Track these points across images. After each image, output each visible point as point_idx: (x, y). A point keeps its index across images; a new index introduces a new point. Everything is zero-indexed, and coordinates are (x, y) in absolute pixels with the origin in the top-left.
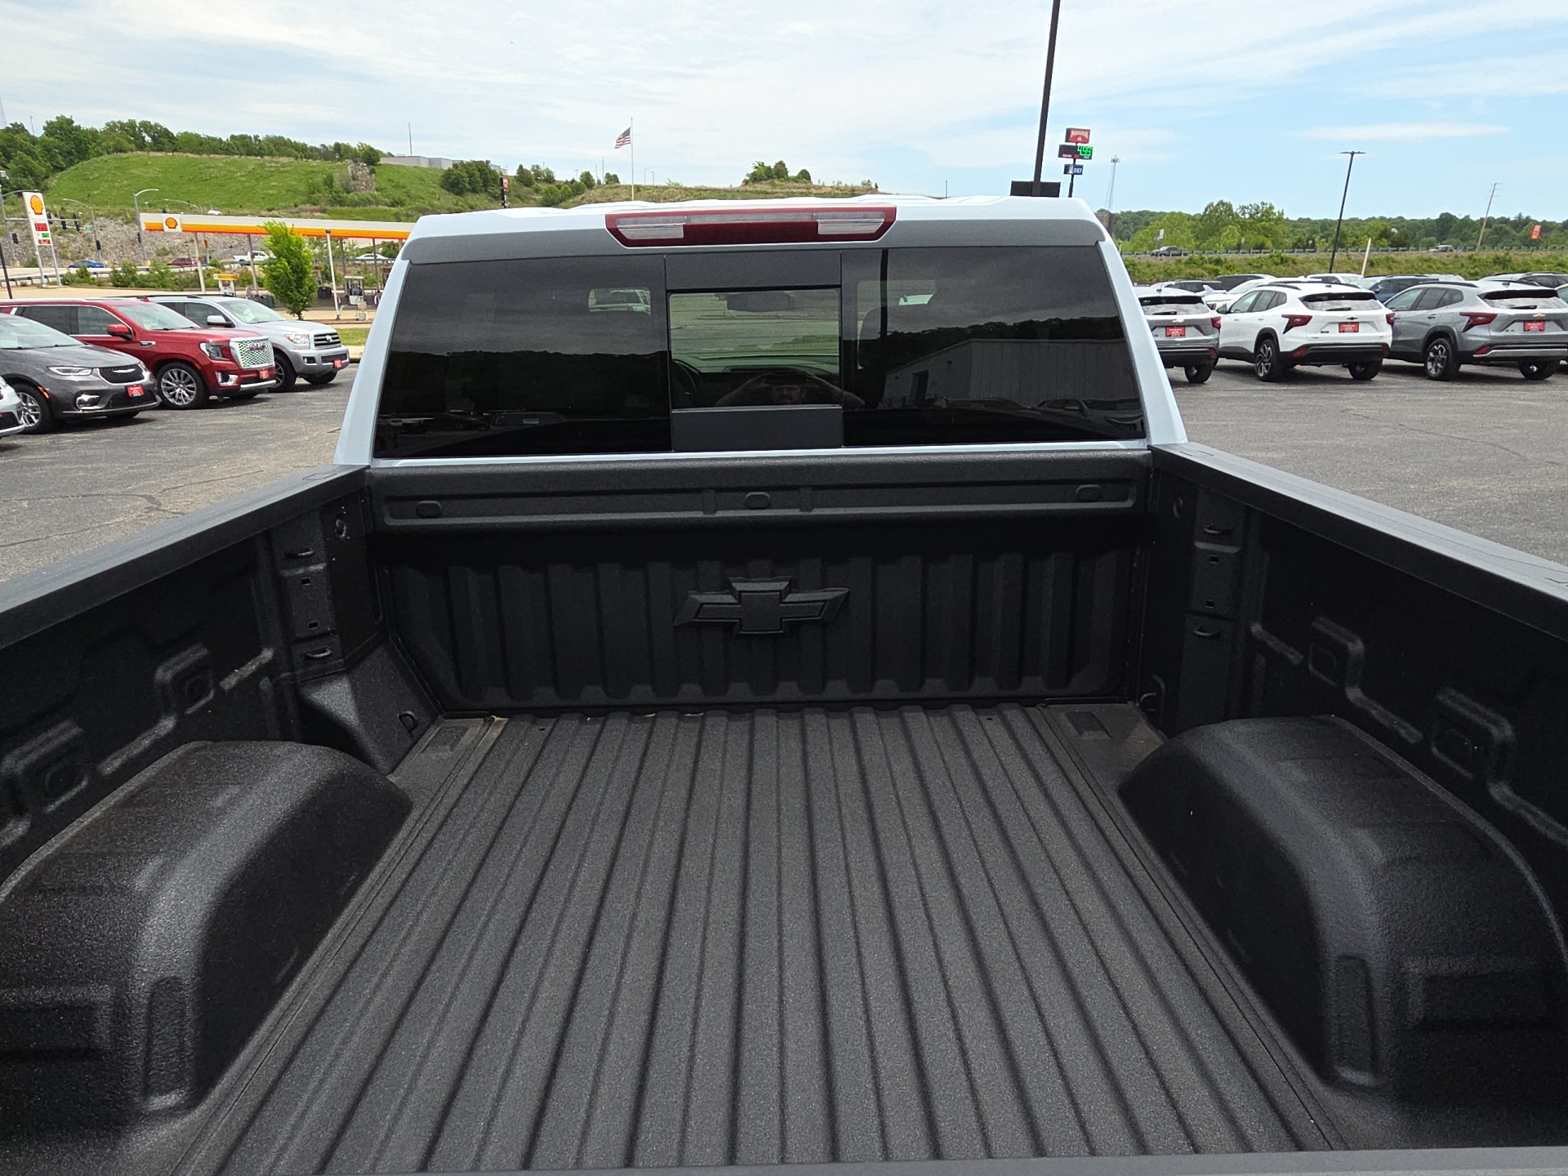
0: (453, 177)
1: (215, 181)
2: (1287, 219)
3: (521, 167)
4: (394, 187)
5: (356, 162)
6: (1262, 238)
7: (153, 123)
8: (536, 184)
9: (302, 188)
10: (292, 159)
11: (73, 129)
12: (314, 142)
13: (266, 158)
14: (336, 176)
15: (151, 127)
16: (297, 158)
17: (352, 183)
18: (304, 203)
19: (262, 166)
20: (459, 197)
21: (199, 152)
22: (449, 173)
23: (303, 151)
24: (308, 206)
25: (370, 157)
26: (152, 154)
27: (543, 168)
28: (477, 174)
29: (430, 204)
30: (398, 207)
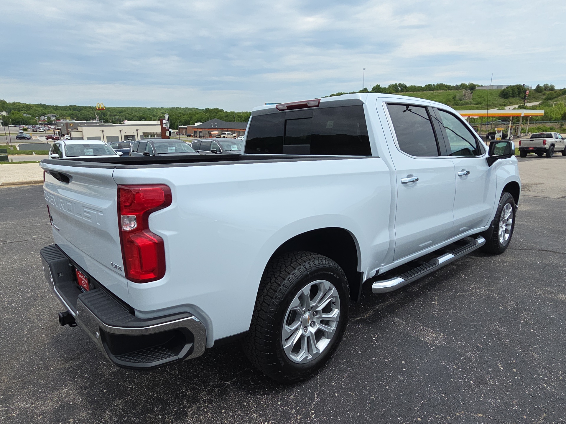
0: (506, 92)
5: (466, 90)
7: (402, 84)
8: (544, 92)
9: (444, 100)
10: (443, 91)
11: (379, 88)
12: (453, 84)
13: (435, 91)
14: (458, 95)
16: (445, 90)
17: (464, 97)
19: (432, 94)
20: (506, 100)
21: (414, 92)
22: (504, 90)
23: (449, 88)
25: (472, 87)
29: (493, 103)
30: (479, 105)
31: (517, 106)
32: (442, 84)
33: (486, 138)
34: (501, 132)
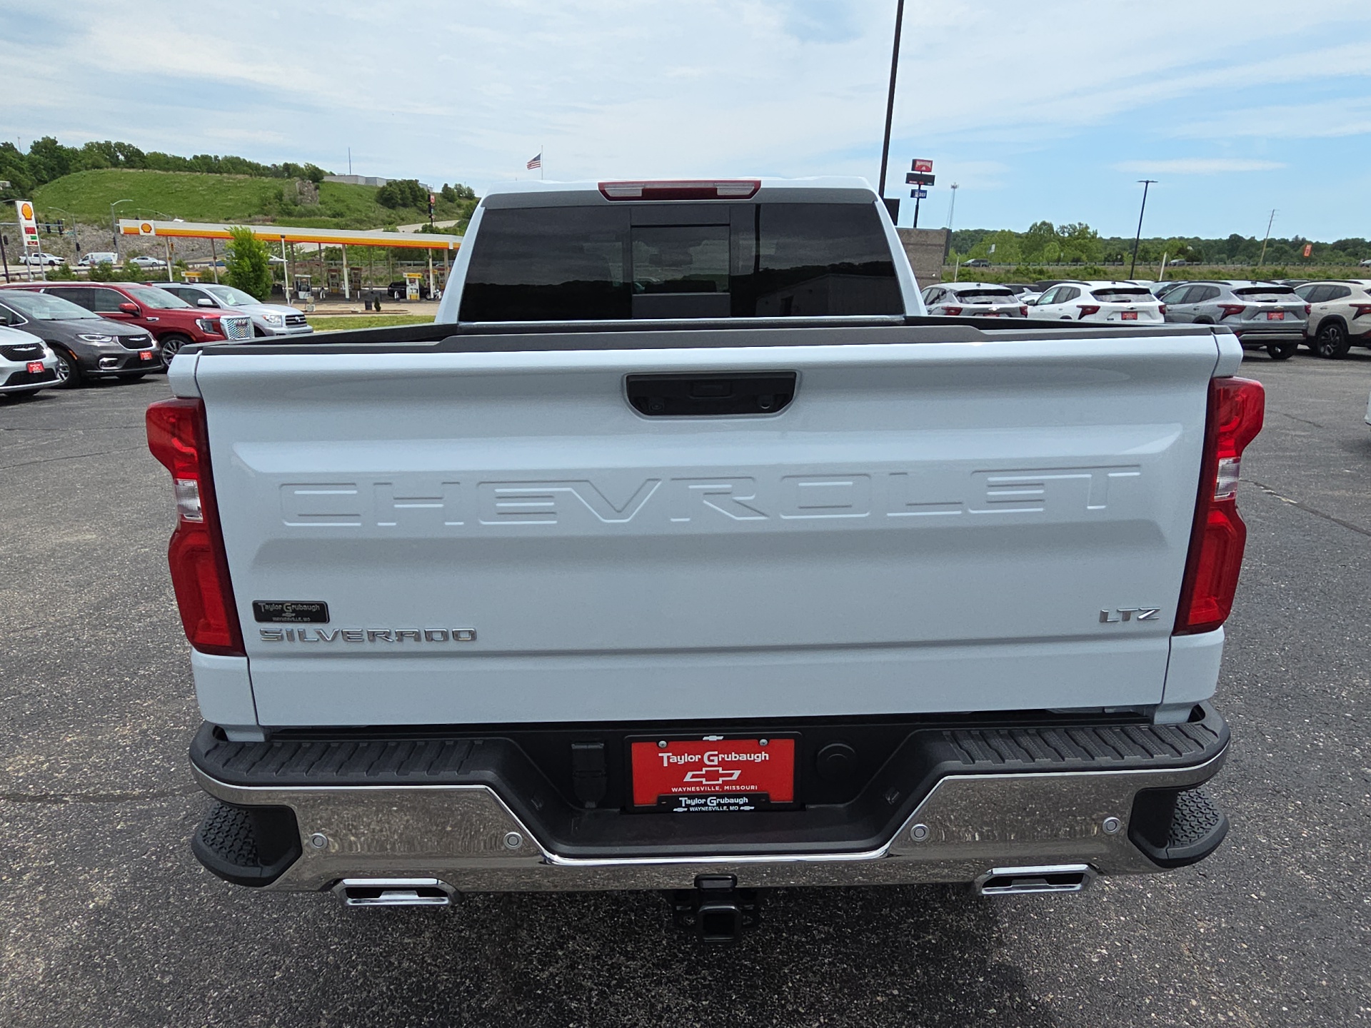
0: (387, 193)
1: (180, 194)
2: (1101, 238)
3: (446, 185)
4: (335, 201)
5: (303, 180)
6: (1078, 253)
7: (125, 144)
8: (458, 201)
9: (255, 200)
10: (247, 176)
11: (57, 148)
12: (264, 162)
13: (225, 175)
14: (286, 191)
15: (125, 146)
16: (251, 175)
17: (300, 197)
18: (256, 213)
19: (221, 182)
20: (391, 211)
21: (167, 170)
22: (384, 189)
23: (256, 170)
24: (260, 217)
25: (315, 175)
26: (125, 170)
27: (465, 186)
28: (408, 191)
29: (366, 216)
30: (339, 218)
31: (419, 227)
32: (238, 158)
33: (389, 294)
34: (417, 282)
